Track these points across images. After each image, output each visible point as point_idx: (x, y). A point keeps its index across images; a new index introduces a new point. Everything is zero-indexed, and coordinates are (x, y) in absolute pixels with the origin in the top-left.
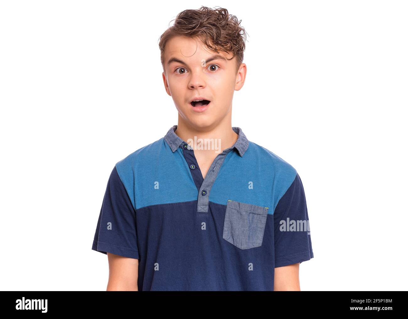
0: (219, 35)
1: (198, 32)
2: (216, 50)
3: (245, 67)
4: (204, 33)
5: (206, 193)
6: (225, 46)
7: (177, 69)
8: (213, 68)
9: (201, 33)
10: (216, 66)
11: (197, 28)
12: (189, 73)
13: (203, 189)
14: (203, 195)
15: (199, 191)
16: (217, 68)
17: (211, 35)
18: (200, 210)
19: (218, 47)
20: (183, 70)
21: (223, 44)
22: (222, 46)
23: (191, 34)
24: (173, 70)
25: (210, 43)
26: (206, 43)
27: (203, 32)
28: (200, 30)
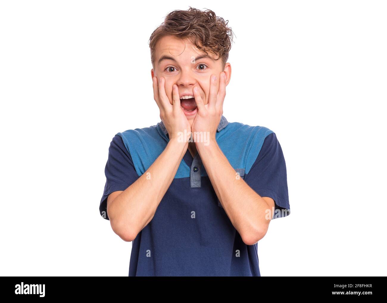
0: (207, 36)
1: (188, 33)
2: (204, 51)
3: (229, 66)
4: (194, 34)
5: (198, 170)
6: (212, 47)
7: (167, 68)
8: (201, 67)
9: (191, 34)
10: (204, 66)
11: (188, 30)
12: (178, 71)
13: (194, 166)
14: (194, 172)
15: (190, 168)
16: (205, 67)
17: (200, 36)
18: (193, 186)
19: (206, 48)
20: (172, 69)
21: (211, 45)
22: (211, 47)
23: (182, 36)
24: (163, 69)
25: (199, 44)
26: (195, 44)
27: (192, 34)
28: (190, 32)
